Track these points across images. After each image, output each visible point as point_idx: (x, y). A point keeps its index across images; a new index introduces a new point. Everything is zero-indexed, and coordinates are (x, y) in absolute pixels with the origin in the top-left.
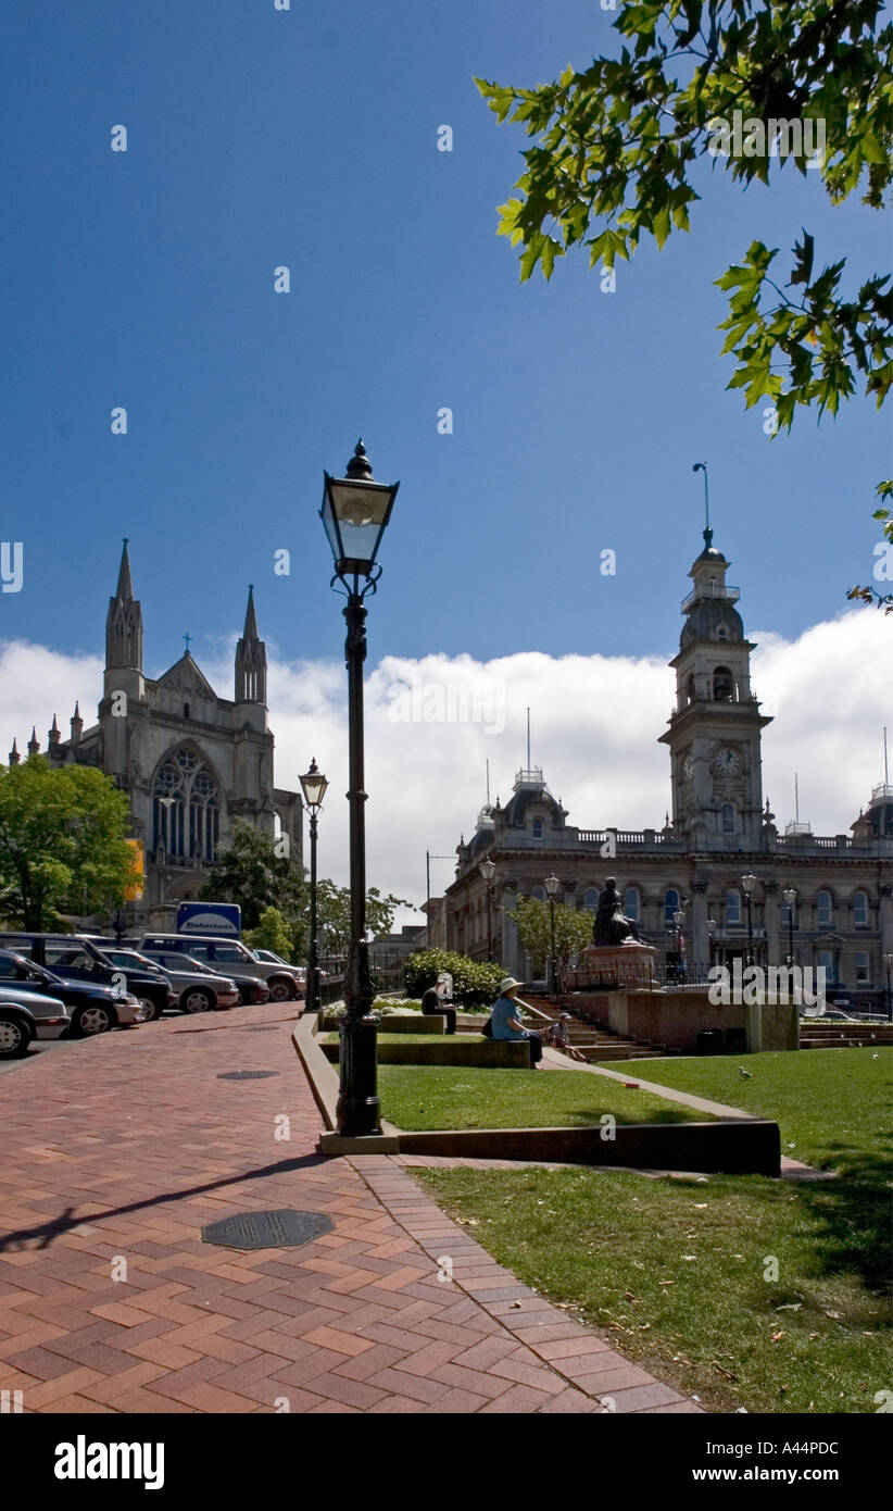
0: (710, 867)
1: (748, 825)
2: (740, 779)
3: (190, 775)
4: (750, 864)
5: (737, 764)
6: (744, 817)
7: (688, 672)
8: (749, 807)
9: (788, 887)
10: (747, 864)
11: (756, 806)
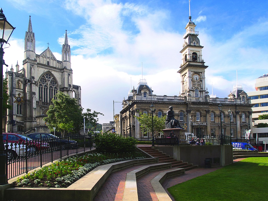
0: (192, 106)
1: (202, 95)
2: (199, 82)
3: (49, 81)
5: (199, 79)
6: (200, 93)
7: (185, 54)
8: (202, 90)
9: (212, 111)
10: (202, 105)
11: (203, 90)
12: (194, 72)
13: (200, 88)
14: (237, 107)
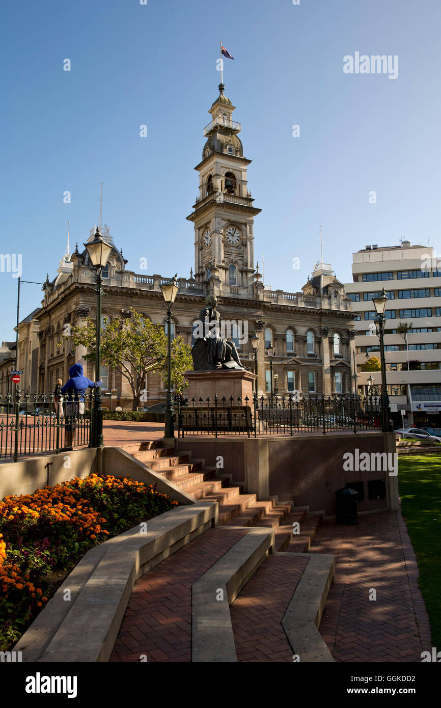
1: (245, 280)
2: (241, 248)
4: (247, 307)
5: (239, 238)
6: (242, 275)
7: (208, 174)
8: (245, 268)
9: (269, 326)
10: (245, 307)
11: (249, 268)
12: (229, 221)
13: (240, 262)
14: (324, 318)
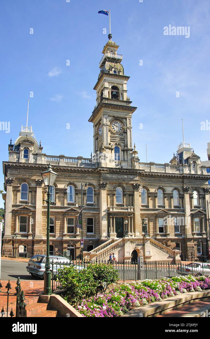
0: (108, 175)
1: (126, 156)
2: (123, 135)
4: (127, 174)
5: (121, 128)
6: (124, 153)
8: (126, 148)
9: (144, 187)
10: (125, 174)
11: (129, 148)
12: (114, 117)
13: (122, 144)
14: (185, 180)
